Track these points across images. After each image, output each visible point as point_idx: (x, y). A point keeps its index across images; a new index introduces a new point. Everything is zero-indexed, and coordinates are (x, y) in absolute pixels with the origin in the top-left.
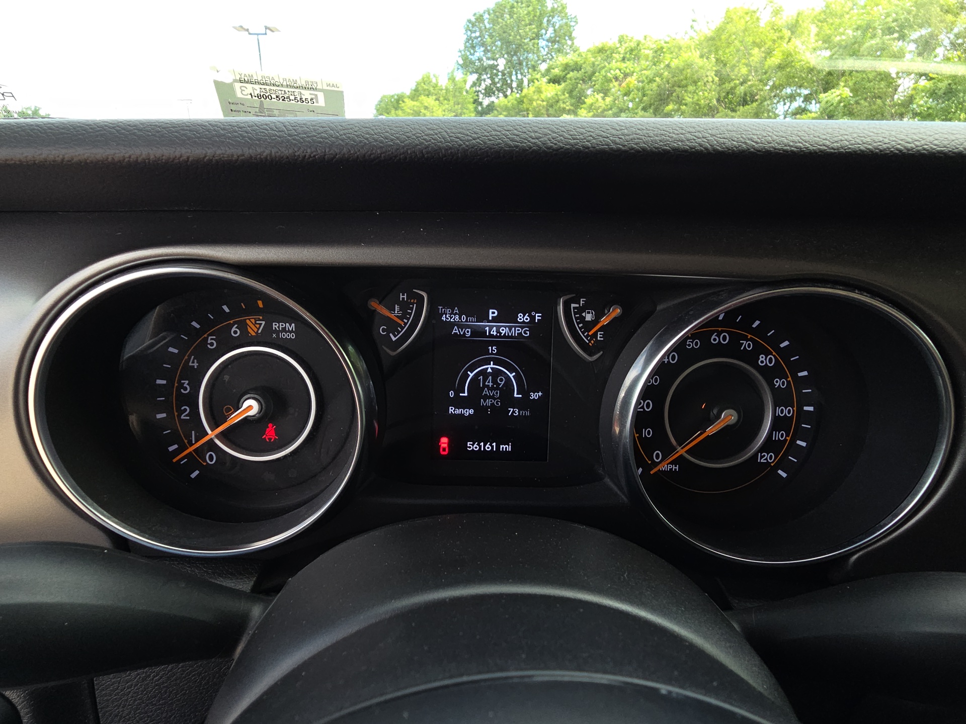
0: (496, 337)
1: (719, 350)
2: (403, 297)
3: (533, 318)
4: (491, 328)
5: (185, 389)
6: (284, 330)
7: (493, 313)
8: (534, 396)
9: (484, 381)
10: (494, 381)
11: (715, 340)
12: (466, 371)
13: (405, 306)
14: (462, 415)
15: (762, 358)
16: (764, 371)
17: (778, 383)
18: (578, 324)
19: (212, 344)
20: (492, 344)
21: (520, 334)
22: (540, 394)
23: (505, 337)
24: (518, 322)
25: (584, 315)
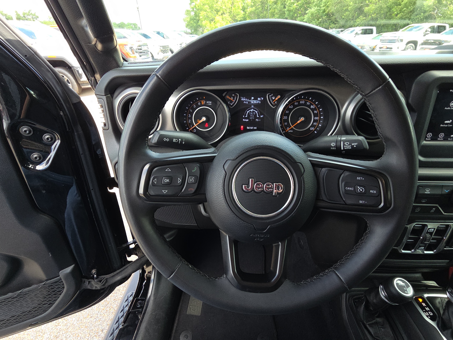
0: (253, 103)
1: (302, 105)
2: (233, 95)
3: (261, 99)
4: (252, 101)
5: (189, 116)
6: (209, 103)
7: (253, 98)
8: (262, 116)
9: (251, 113)
10: (253, 113)
11: (301, 102)
12: (247, 111)
13: (234, 97)
14: (246, 121)
15: (312, 106)
16: (312, 109)
17: (315, 112)
18: (271, 100)
19: (195, 107)
20: (252, 105)
21: (258, 103)
22: (263, 116)
23: (255, 103)
24: (258, 100)
25: (272, 98)
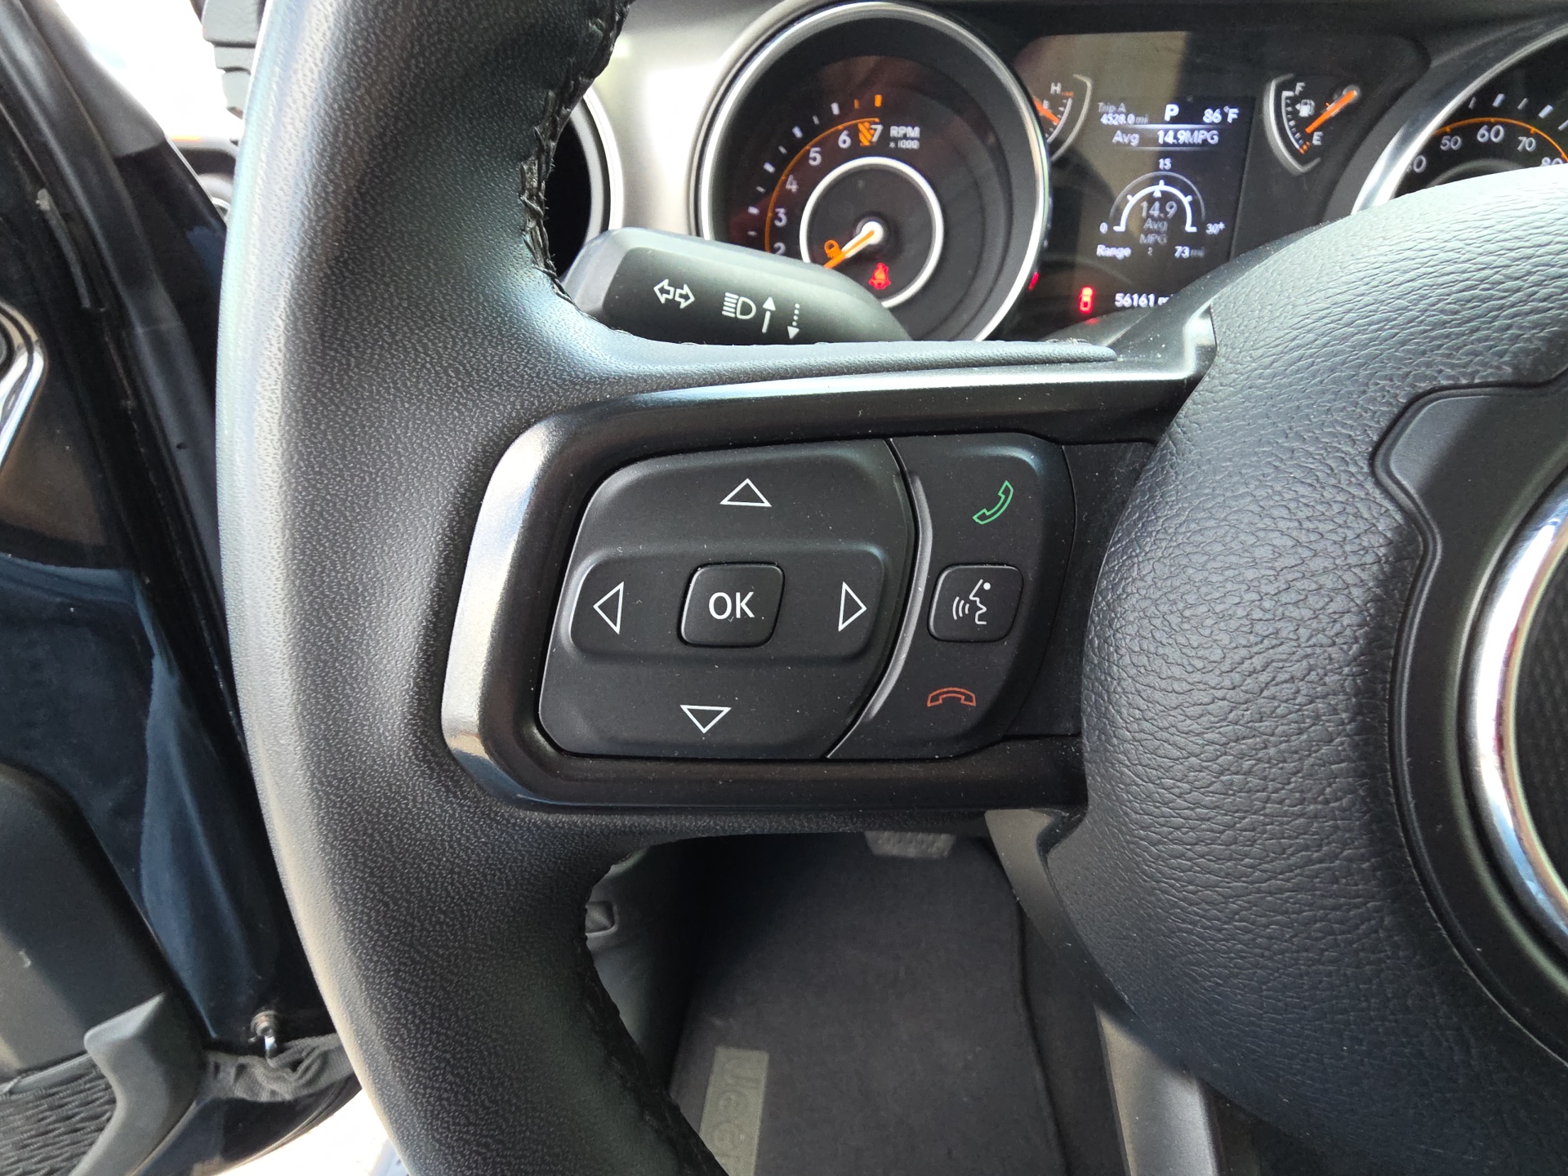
0: (1173, 145)
1: (1488, 150)
2: (1056, 88)
3: (1225, 115)
4: (1166, 132)
5: (780, 220)
6: (905, 137)
7: (1172, 110)
8: (1213, 229)
9: (1149, 208)
10: (1162, 209)
11: (1483, 136)
12: (1125, 196)
13: (1056, 103)
14: (1114, 257)
18: (1289, 120)
19: (815, 159)
20: (1165, 155)
21: (1205, 141)
22: (1221, 226)
23: (1184, 145)
24: (1204, 123)
25: (1298, 107)
